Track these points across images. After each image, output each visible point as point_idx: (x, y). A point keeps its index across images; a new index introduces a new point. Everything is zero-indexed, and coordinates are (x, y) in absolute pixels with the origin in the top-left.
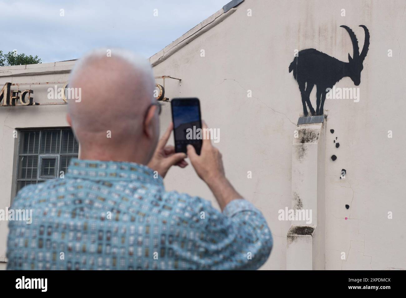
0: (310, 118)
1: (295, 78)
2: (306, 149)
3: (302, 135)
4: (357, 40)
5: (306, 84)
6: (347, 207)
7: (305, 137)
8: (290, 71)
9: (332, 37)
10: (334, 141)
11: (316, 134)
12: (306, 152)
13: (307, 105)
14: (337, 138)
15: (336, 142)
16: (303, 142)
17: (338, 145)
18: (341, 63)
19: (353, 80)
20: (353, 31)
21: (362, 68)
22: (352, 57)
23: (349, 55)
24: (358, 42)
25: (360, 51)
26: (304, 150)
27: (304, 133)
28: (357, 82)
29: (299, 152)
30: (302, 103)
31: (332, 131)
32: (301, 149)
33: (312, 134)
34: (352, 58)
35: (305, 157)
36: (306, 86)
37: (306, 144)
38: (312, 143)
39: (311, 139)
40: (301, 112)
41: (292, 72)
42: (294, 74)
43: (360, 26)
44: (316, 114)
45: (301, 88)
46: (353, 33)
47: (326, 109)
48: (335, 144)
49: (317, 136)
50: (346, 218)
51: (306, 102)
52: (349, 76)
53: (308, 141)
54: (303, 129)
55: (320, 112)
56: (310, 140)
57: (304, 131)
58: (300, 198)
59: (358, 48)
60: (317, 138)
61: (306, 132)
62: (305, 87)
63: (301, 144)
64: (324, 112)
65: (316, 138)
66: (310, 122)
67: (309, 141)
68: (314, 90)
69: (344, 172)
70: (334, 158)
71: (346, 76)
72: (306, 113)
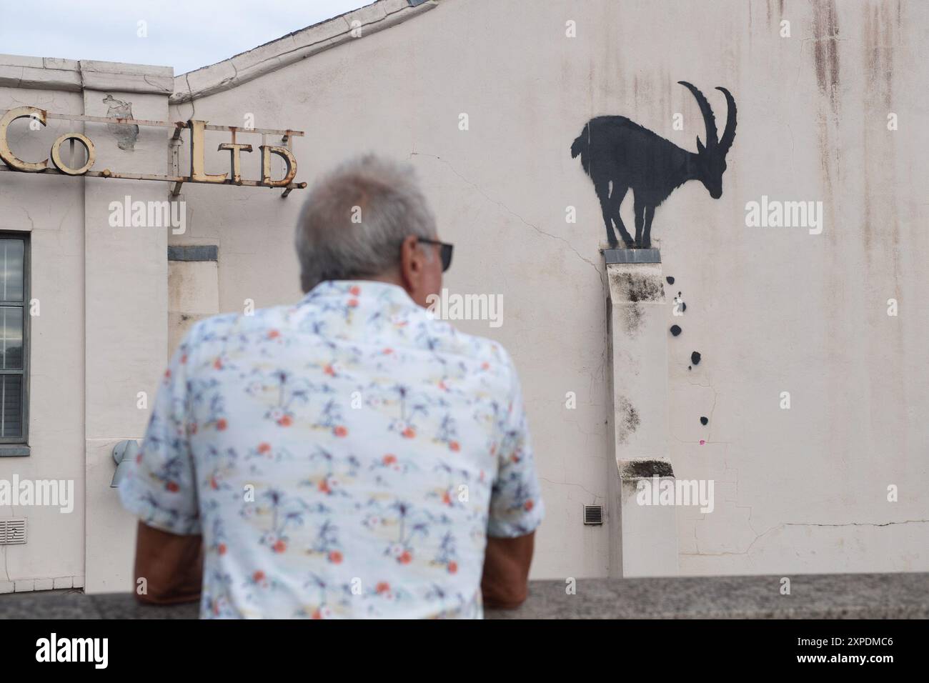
0: (632, 253)
1: (586, 169)
2: (642, 312)
3: (628, 286)
4: (714, 114)
5: (611, 184)
6: (704, 421)
7: (635, 289)
8: (574, 155)
9: (662, 101)
10: (676, 299)
11: (658, 284)
12: (643, 318)
13: (614, 225)
14: (680, 293)
16: (634, 298)
18: (683, 152)
19: (708, 187)
20: (704, 95)
21: (723, 167)
22: (704, 143)
23: (698, 139)
24: (714, 118)
25: (720, 134)
26: (637, 314)
27: (631, 283)
28: (716, 192)
29: (628, 319)
30: (603, 222)
31: (671, 280)
32: (631, 314)
33: (647, 285)
34: (705, 147)
35: (640, 328)
36: (611, 188)
37: (641, 303)
38: (653, 302)
39: (649, 294)
40: (603, 239)
41: (579, 157)
42: (584, 162)
43: (719, 88)
44: (635, 245)
45: (601, 191)
46: (705, 99)
47: (657, 238)
49: (659, 288)
50: (702, 442)
51: (612, 220)
52: (699, 180)
53: (644, 298)
54: (625, 274)
55: (643, 241)
56: (647, 295)
57: (627, 277)
58: (634, 407)
59: (716, 130)
60: (663, 293)
61: (634, 280)
62: (608, 190)
63: (632, 302)
64: (652, 243)
65: (659, 293)
66: (631, 261)
67: (647, 297)
68: (629, 197)
69: (696, 358)
70: (676, 331)
71: (693, 178)
72: (613, 242)
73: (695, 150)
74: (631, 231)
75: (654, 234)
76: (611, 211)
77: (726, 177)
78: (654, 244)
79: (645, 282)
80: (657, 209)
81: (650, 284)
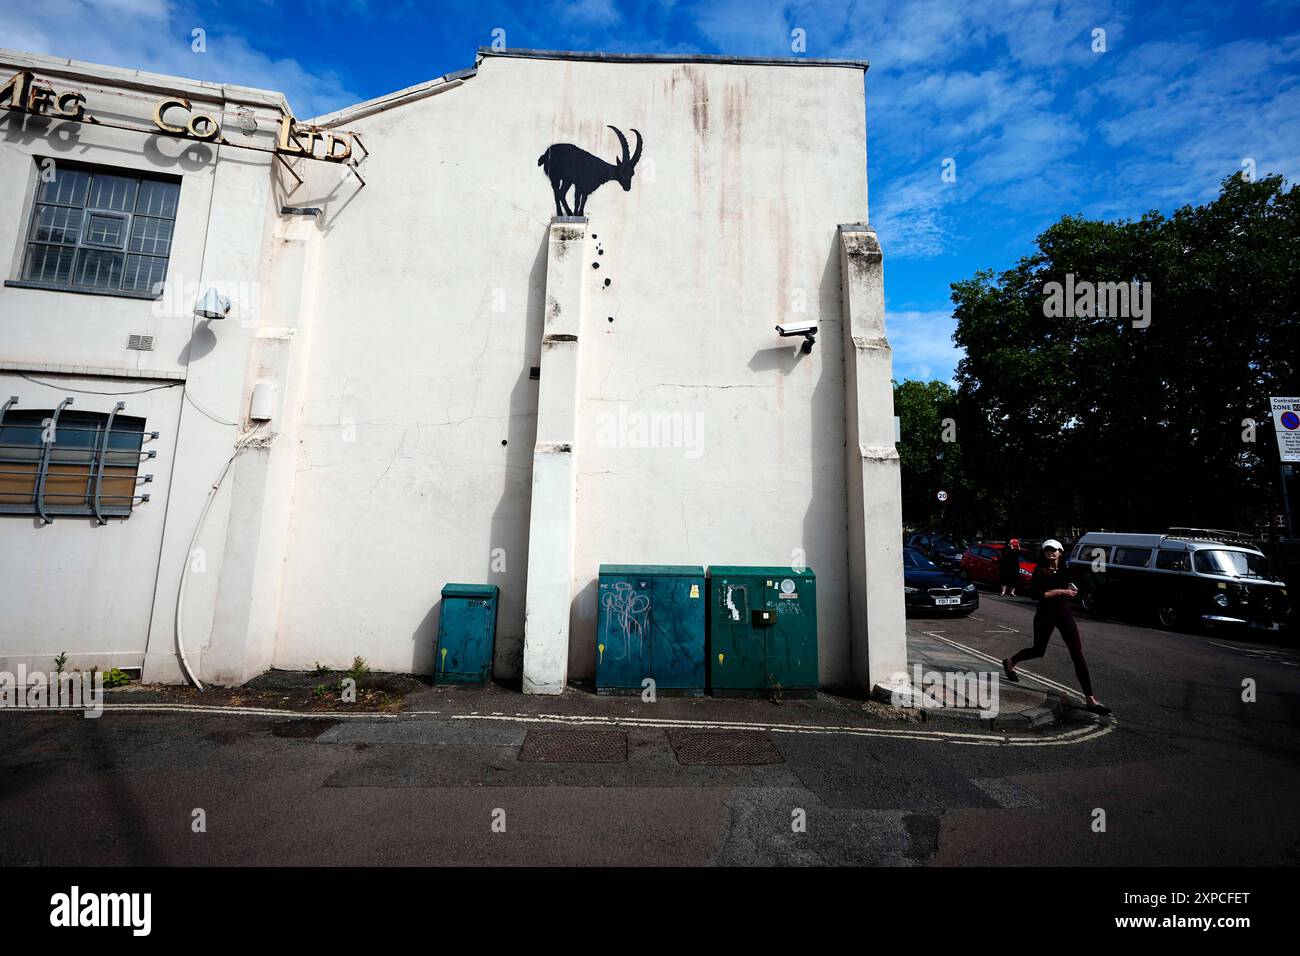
1: (546, 173)
2: (568, 247)
3: (561, 233)
4: (628, 145)
5: (561, 182)
6: (611, 320)
7: (565, 235)
8: (540, 165)
9: (596, 136)
10: (597, 247)
11: (580, 232)
12: (568, 250)
14: (600, 245)
15: (599, 248)
16: (563, 238)
17: (601, 252)
18: (607, 164)
19: (622, 184)
21: (633, 173)
23: (617, 157)
24: (628, 147)
25: (631, 155)
26: (565, 248)
27: (564, 231)
28: (627, 187)
29: (558, 250)
30: (555, 202)
31: (595, 236)
32: (560, 247)
34: (621, 161)
35: (565, 255)
37: (567, 241)
38: (576, 241)
39: (573, 237)
40: (554, 212)
41: (543, 166)
42: (545, 169)
43: (633, 130)
44: (573, 214)
45: (555, 185)
46: (623, 135)
48: (597, 251)
49: (581, 234)
50: (608, 332)
51: (560, 202)
52: (617, 180)
53: (570, 239)
54: (561, 227)
55: (579, 213)
57: (562, 229)
58: (559, 303)
59: (629, 152)
60: (583, 238)
61: (566, 230)
62: (559, 184)
63: (562, 242)
65: (580, 236)
66: (569, 221)
67: (572, 239)
68: (572, 189)
69: (608, 282)
70: (596, 266)
71: (613, 179)
72: (559, 213)
74: (572, 208)
76: (560, 197)
79: (572, 232)
80: (589, 196)
81: (575, 232)
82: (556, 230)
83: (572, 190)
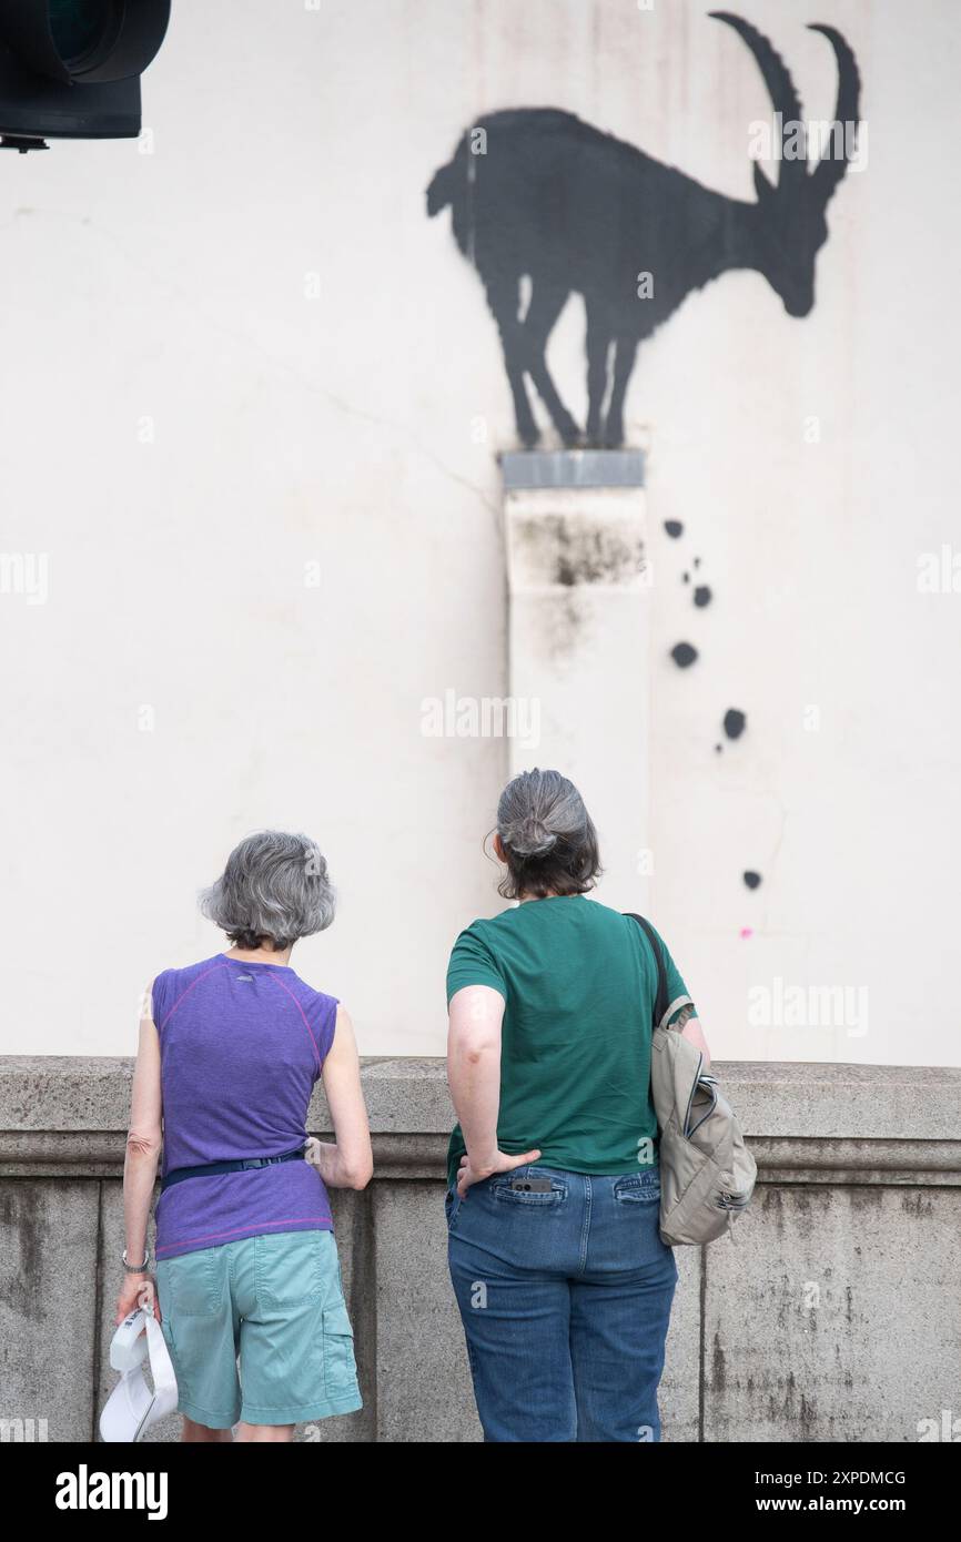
0: (571, 464)
1: (463, 246)
2: (587, 614)
3: (555, 547)
4: (799, 97)
5: (526, 287)
6: (752, 880)
7: (573, 556)
8: (433, 209)
9: (663, 64)
10: (686, 578)
11: (629, 541)
12: (588, 628)
14: (697, 562)
15: (698, 579)
16: (566, 577)
17: (702, 597)
18: (715, 198)
19: (778, 286)
21: (819, 234)
22: (772, 175)
23: (756, 165)
24: (799, 106)
26: (573, 618)
27: (563, 537)
28: (798, 299)
29: (550, 631)
30: (505, 383)
31: (674, 529)
32: (558, 618)
33: (604, 544)
34: (775, 186)
35: (580, 652)
36: (526, 296)
37: (584, 590)
38: (620, 588)
39: (606, 567)
40: (503, 425)
41: (445, 216)
42: (459, 229)
43: (812, 27)
44: (584, 440)
45: (500, 301)
46: (777, 57)
47: (641, 421)
48: (688, 593)
49: (635, 553)
50: (746, 933)
51: (527, 377)
52: (757, 269)
53: (592, 576)
54: (549, 518)
55: (606, 432)
56: (601, 570)
57: (554, 525)
60: (644, 564)
61: (571, 531)
62: (519, 301)
63: (561, 589)
65: (631, 566)
66: (570, 482)
67: (600, 576)
68: (572, 323)
69: (734, 724)
70: (684, 655)
71: (741, 264)
72: (527, 431)
73: (746, 193)
74: (577, 404)
75: (633, 411)
76: (523, 355)
77: (827, 263)
78: (633, 436)
79: (597, 538)
80: (644, 347)
81: (610, 542)
82: (530, 529)
83: (571, 326)
